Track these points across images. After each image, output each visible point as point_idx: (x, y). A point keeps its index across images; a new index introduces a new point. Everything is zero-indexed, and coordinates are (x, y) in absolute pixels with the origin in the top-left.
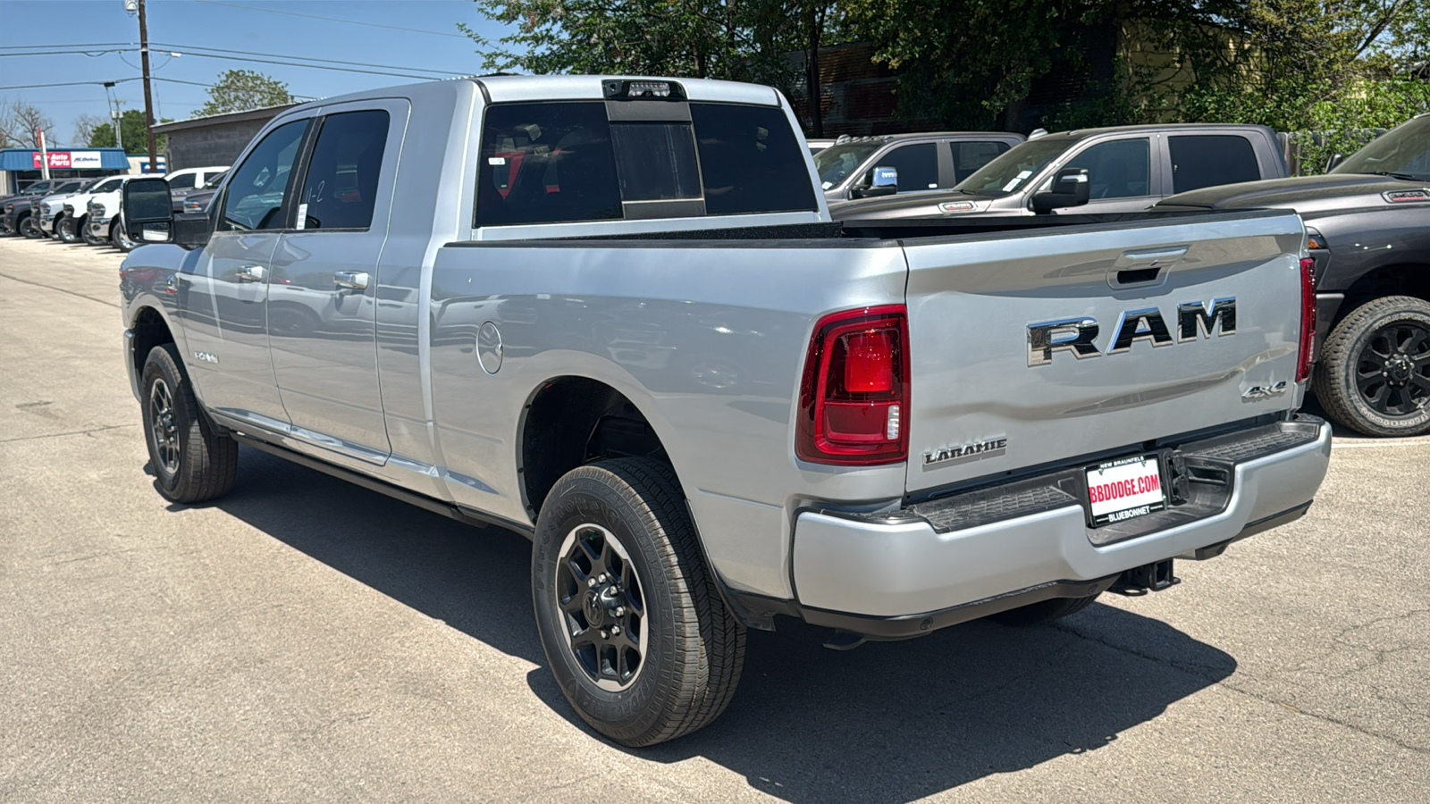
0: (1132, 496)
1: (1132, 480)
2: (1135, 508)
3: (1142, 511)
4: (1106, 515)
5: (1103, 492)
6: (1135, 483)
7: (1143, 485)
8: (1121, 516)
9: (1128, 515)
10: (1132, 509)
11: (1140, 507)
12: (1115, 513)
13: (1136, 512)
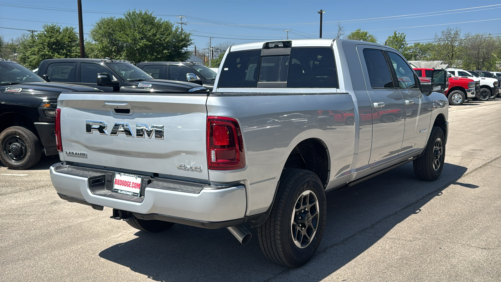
0: (129, 187)
1: (130, 182)
2: (128, 192)
3: (130, 194)
4: (118, 190)
5: (119, 182)
6: (131, 183)
7: (133, 185)
8: (123, 192)
9: (125, 193)
10: (127, 191)
11: (130, 192)
12: (121, 190)
13: (128, 193)
